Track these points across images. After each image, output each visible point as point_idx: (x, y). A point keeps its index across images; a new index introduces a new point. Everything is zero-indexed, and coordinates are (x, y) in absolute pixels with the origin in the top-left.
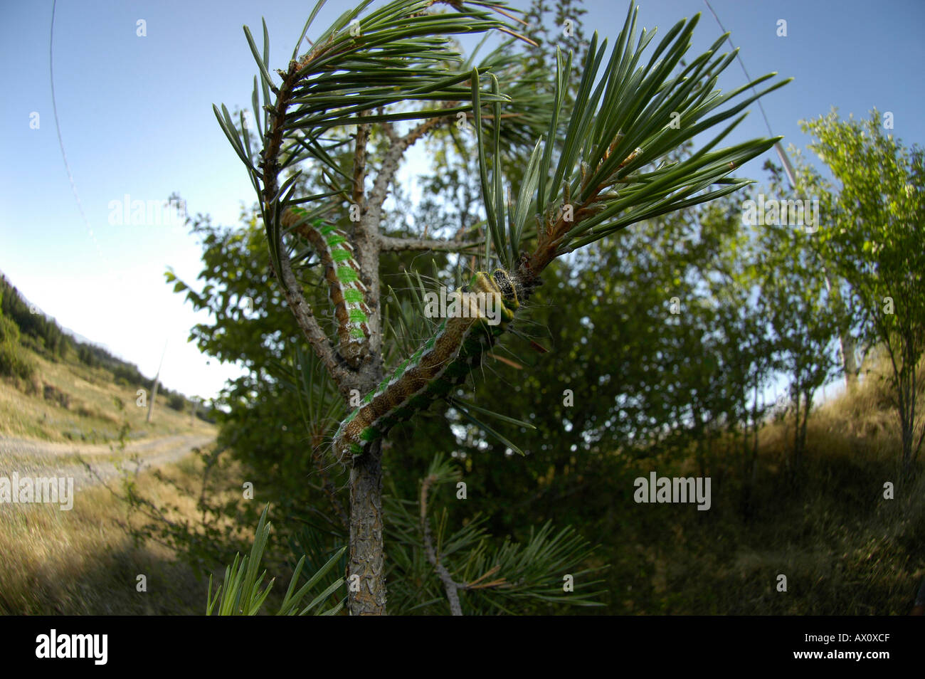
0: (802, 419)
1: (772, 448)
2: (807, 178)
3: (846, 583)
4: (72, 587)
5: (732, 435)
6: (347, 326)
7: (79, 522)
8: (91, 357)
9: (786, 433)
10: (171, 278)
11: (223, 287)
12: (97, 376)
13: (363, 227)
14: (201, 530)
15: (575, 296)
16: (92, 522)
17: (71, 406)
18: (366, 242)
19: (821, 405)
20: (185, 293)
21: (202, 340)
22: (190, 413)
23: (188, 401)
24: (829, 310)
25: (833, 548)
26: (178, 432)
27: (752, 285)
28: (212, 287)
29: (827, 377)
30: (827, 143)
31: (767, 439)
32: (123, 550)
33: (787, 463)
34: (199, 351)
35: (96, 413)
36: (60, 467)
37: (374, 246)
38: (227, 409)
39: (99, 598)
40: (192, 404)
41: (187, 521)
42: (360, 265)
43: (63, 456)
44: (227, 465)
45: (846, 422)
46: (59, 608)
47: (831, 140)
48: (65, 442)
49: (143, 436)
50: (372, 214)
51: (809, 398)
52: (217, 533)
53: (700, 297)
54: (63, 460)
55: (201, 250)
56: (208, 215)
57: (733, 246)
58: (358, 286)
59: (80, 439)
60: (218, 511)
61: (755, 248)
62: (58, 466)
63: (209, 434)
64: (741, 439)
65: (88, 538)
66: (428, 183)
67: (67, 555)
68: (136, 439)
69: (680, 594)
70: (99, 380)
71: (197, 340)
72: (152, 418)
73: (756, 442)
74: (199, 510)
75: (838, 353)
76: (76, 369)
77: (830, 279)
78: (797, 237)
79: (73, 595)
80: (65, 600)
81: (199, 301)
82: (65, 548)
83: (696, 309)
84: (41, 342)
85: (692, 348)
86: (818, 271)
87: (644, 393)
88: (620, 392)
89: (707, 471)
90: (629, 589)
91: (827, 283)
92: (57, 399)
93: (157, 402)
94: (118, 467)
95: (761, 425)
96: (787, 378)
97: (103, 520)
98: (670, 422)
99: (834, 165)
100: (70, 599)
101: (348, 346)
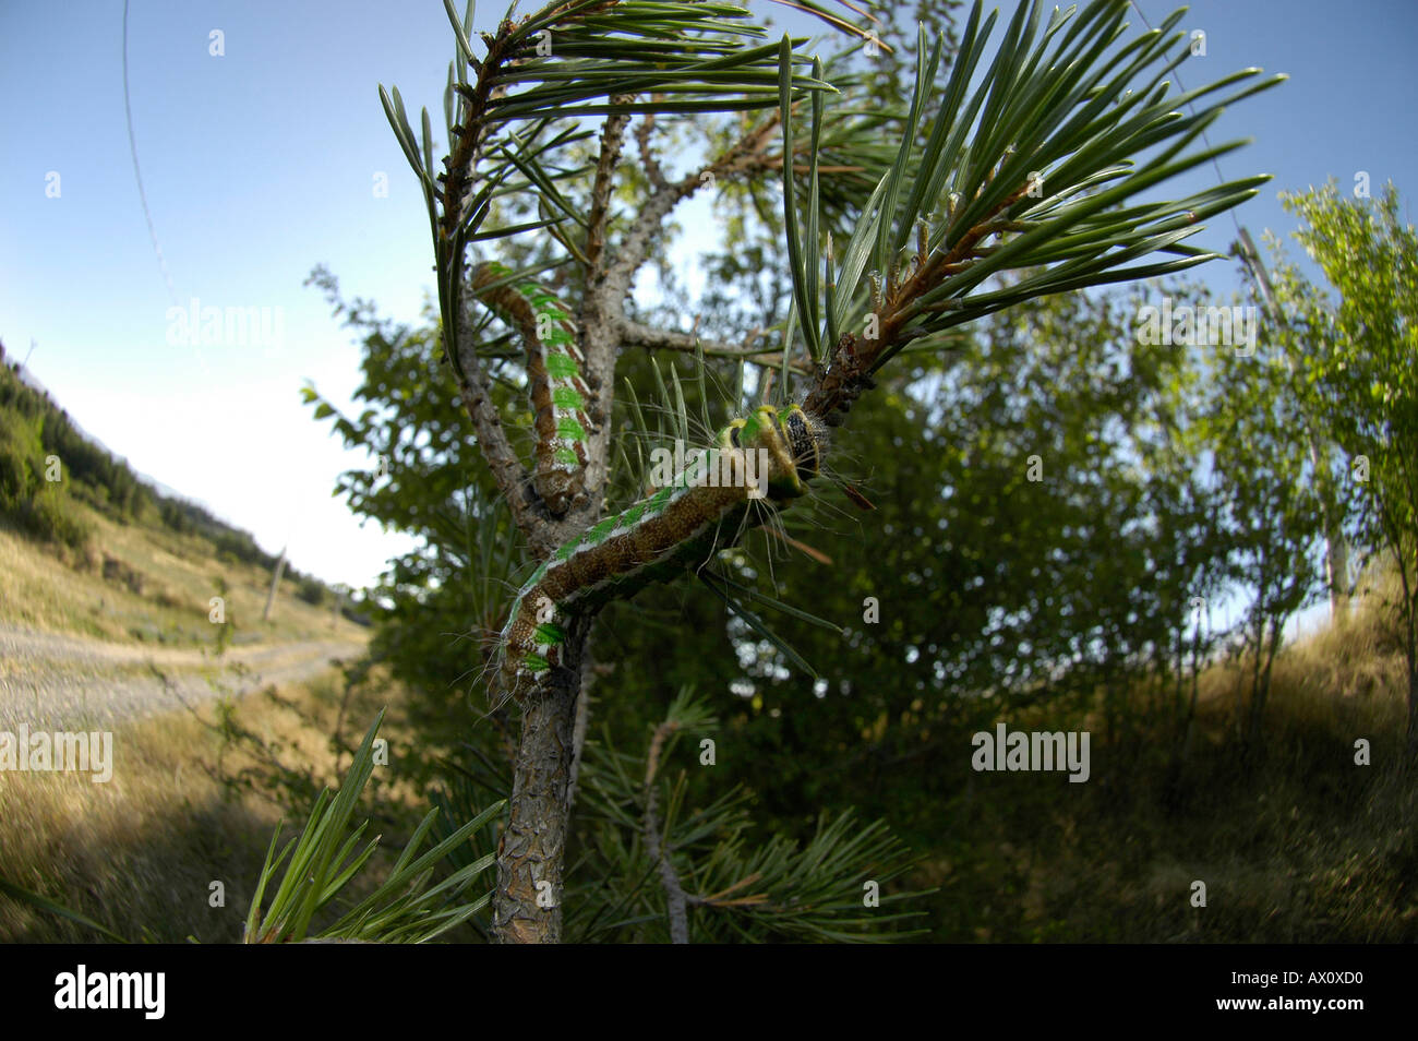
0: (1265, 659)
1: (1218, 705)
2: (1288, 284)
3: (1310, 922)
4: (121, 859)
5: (1158, 680)
6: (552, 443)
7: (142, 762)
8: (181, 520)
9: (1239, 683)
10: (311, 397)
11: (391, 413)
12: (191, 548)
13: (597, 301)
14: (332, 781)
15: (933, 452)
16: (162, 764)
17: (146, 591)
18: (599, 326)
19: (1294, 642)
20: (332, 421)
21: (355, 494)
22: (332, 610)
23: (328, 590)
24: (1315, 494)
25: (1296, 866)
26: (311, 636)
27: (1201, 449)
28: (373, 413)
29: (1307, 597)
30: (1320, 228)
31: (1211, 689)
32: (208, 808)
33: (1238, 729)
34: (349, 510)
35: (184, 602)
36: (121, 682)
37: (611, 332)
38: (388, 603)
39: (162, 877)
40: (336, 597)
41: (312, 767)
42: (585, 355)
43: (126, 665)
44: (384, 687)
45: (1328, 671)
46: (95, 890)
47: (1326, 225)
48: (131, 643)
49: (256, 641)
50: (613, 285)
51: (1277, 627)
53: (1122, 463)
54: (126, 671)
55: (360, 354)
56: (372, 301)
57: (1175, 386)
58: (577, 384)
59: (156, 640)
61: (1207, 391)
62: (117, 679)
63: (356, 641)
64: (1172, 687)
65: (155, 788)
66: (716, 265)
67: (117, 811)
68: (244, 643)
69: (1062, 923)
70: (191, 554)
71: (346, 495)
72: (271, 614)
73: (1195, 693)
74: (331, 751)
75: (1324, 561)
76: (157, 535)
77: (1317, 445)
78: (1273, 375)
79: (121, 872)
80: (106, 878)
81: (353, 434)
82: (115, 801)
83: (1115, 482)
84: (103, 492)
85: (1106, 542)
86: (1300, 432)
87: (1029, 609)
88: (995, 603)
89: (1117, 735)
90: (987, 910)
91: (1312, 452)
92: (124, 580)
93: (281, 590)
94: (211, 683)
95: (1205, 666)
96: (1248, 595)
97: (182, 763)
98: (1070, 653)
99: (1329, 265)
100: (115, 877)
101: (550, 475)
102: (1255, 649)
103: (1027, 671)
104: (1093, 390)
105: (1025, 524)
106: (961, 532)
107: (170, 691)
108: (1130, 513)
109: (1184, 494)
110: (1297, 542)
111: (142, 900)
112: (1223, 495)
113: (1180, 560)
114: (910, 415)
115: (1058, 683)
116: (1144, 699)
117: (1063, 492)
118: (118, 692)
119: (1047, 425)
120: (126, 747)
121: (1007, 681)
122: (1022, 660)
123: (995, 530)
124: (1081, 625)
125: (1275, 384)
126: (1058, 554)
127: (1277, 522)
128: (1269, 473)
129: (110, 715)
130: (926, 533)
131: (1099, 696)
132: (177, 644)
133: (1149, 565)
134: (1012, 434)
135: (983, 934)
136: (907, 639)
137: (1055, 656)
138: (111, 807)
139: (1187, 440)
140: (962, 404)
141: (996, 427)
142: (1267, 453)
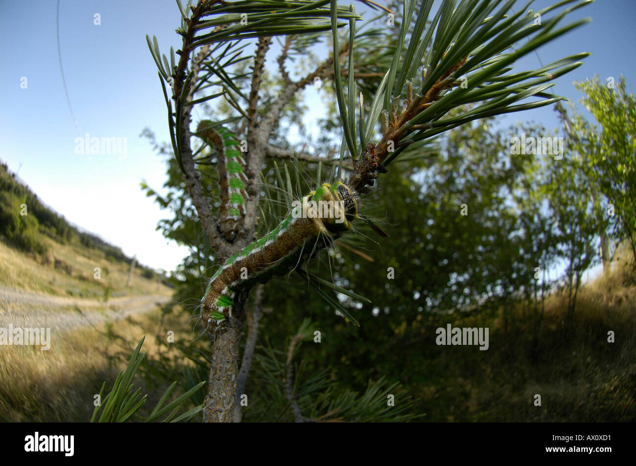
0: (574, 291)
1: (554, 312)
2: (579, 123)
3: (596, 408)
4: (63, 392)
5: (527, 303)
6: (227, 205)
7: (73, 350)
8: (89, 242)
9: (563, 302)
10: (144, 187)
11: (180, 193)
12: (94, 254)
14: (157, 358)
15: (424, 205)
16: (82, 350)
17: (74, 274)
18: (255, 148)
19: (587, 283)
20: (154, 197)
21: (165, 230)
22: (157, 281)
23: (155, 272)
24: (594, 216)
25: (590, 383)
26: (148, 293)
27: (543, 199)
28: (172, 193)
29: (592, 263)
30: (592, 97)
31: (550, 305)
32: (102, 369)
33: (563, 323)
35: (91, 279)
36: (63, 314)
37: (261, 151)
38: (181, 278)
40: (159, 275)
43: (65, 307)
44: (180, 315)
45: (602, 295)
47: (594, 96)
48: (67, 297)
49: (124, 295)
51: (579, 277)
52: (167, 359)
53: (508, 207)
54: (65, 309)
57: (530, 171)
58: (242, 176)
59: (78, 295)
60: (171, 346)
61: (545, 173)
62: (61, 313)
63: (167, 295)
64: (533, 306)
65: (78, 360)
66: (324, 124)
67: (62, 371)
68: (118, 296)
69: (486, 413)
70: (94, 257)
71: (161, 231)
72: (131, 284)
73: (543, 308)
74: (156, 344)
75: (599, 247)
77: (594, 195)
78: (573, 164)
79: (63, 397)
80: (56, 401)
81: (164, 203)
82: (60, 366)
83: (505, 215)
84: (53, 231)
85: (502, 243)
86: (586, 189)
87: (469, 274)
88: (453, 271)
89: (509, 328)
90: (452, 408)
91: (592, 198)
92: (64, 269)
93: (135, 273)
94: (102, 314)
95: (547, 296)
96: (566, 263)
97: (91, 350)
98: (487, 292)
99: (596, 114)
100: (60, 400)
101: (226, 221)
102: (570, 287)
103: (468, 301)
104: (494, 174)
105: (465, 236)
106: (437, 240)
107: (84, 318)
108: (512, 229)
109: (536, 219)
110: (587, 238)
111: (73, 410)
112: (554, 219)
113: (535, 249)
114: (413, 188)
115: (482, 306)
116: (520, 312)
117: (483, 220)
118: (61, 319)
119: (474, 191)
120: (65, 343)
121: (459, 306)
122: (466, 296)
123: (452, 238)
124: (492, 280)
125: (575, 168)
126: (480, 248)
127: (578, 229)
128: (573, 208)
129: (58, 328)
130: (421, 241)
131: (500, 311)
132: (87, 297)
133: (521, 251)
134: (458, 195)
135: (451, 419)
136: (414, 288)
137: (480, 293)
138: (58, 369)
139: (537, 195)
140: (436, 183)
141: (451, 193)
142: (572, 199)
